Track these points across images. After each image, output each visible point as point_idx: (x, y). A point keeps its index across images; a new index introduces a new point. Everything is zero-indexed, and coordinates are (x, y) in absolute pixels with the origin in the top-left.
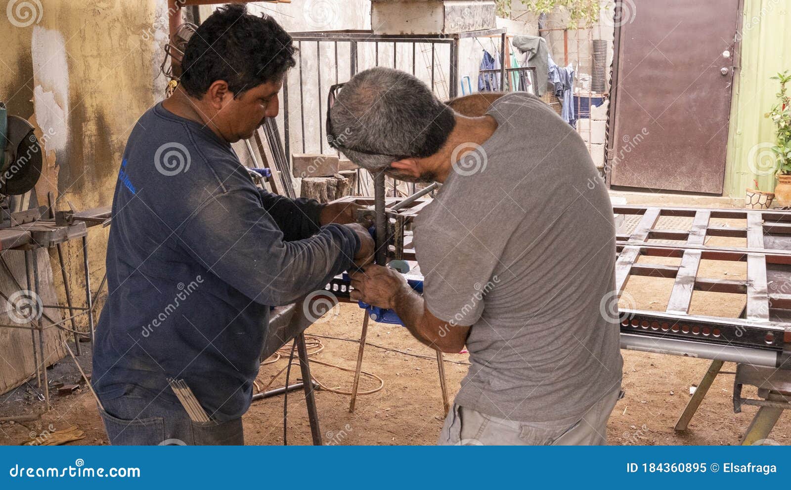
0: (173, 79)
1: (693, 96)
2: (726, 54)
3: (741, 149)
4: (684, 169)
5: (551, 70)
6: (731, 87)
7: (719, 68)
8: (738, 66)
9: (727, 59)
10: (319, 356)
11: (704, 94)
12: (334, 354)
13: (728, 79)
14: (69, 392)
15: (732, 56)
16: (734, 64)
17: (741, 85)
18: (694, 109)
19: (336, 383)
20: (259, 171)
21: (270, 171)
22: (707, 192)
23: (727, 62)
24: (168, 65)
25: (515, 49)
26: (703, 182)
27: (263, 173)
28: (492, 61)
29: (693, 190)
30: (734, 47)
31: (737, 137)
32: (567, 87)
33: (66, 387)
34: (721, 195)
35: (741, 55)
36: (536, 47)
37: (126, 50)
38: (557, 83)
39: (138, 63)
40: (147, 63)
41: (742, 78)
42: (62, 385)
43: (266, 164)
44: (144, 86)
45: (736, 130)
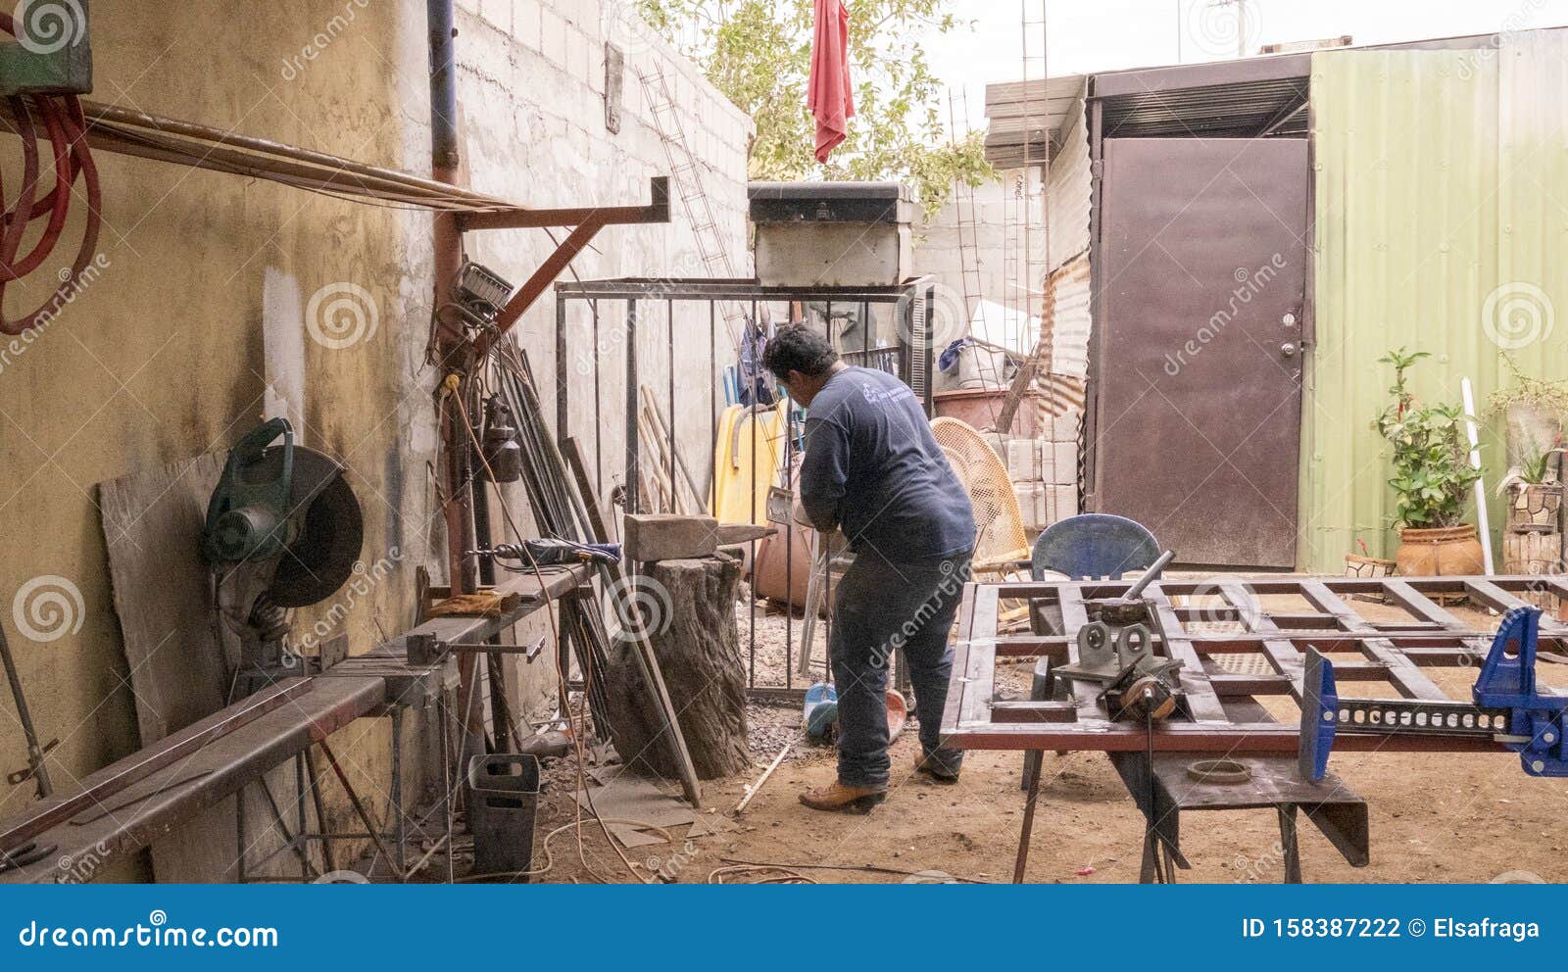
1: (1235, 394)
2: (1289, 320)
3: (1323, 486)
4: (1226, 526)
6: (1301, 378)
7: (1279, 344)
8: (1311, 342)
9: (1291, 329)
11: (1253, 390)
13: (1296, 362)
15: (1300, 322)
16: (1304, 336)
17: (1318, 375)
18: (1239, 417)
22: (1269, 564)
23: (1290, 334)
26: (1260, 547)
29: (1243, 562)
30: (1303, 307)
31: (1314, 465)
34: (1292, 570)
35: (1314, 323)
41: (1317, 362)
45: (1312, 452)
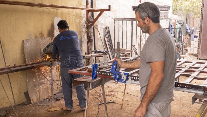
0: (86, 29)
5: (187, 29)
10: (117, 96)
12: (120, 96)
14: (58, 100)
19: (119, 102)
20: (106, 52)
21: (108, 52)
24: (86, 26)
25: (178, 23)
27: (107, 52)
28: (172, 26)
32: (192, 33)
33: (58, 99)
36: (183, 23)
37: (76, 22)
38: (189, 32)
39: (79, 25)
40: (81, 25)
42: (57, 98)
43: (108, 50)
44: (80, 31)
